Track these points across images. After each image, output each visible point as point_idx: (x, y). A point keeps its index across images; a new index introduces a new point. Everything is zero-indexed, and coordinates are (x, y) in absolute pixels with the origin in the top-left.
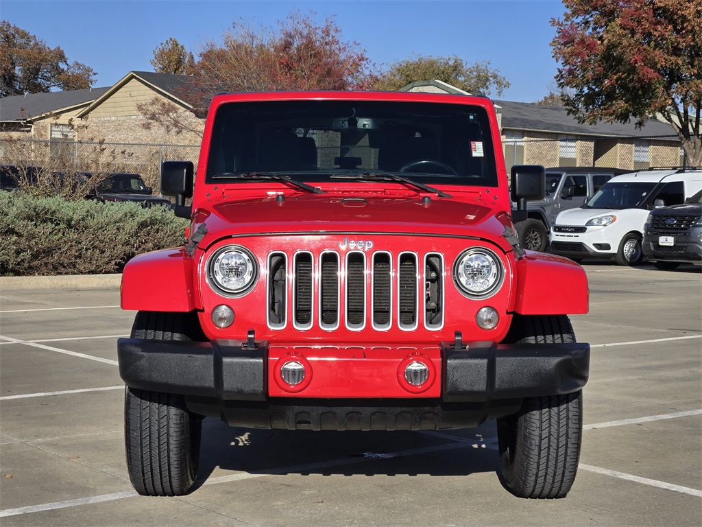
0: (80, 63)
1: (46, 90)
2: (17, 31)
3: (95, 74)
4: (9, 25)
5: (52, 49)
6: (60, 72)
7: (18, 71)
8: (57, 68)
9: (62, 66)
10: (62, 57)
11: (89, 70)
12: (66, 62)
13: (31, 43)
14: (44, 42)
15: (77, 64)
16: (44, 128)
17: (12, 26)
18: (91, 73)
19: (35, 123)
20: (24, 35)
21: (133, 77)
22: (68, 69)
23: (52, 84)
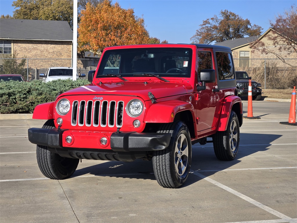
0: (256, 25)
1: (241, 37)
2: (231, 13)
3: (262, 29)
4: (227, 11)
5: (245, 20)
6: (248, 29)
7: (231, 30)
8: (247, 27)
9: (249, 26)
10: (248, 22)
11: (260, 28)
12: (250, 25)
13: (236, 18)
14: (241, 17)
15: (255, 25)
16: (237, 53)
17: (229, 11)
18: (261, 29)
19: (233, 51)
20: (234, 15)
21: (271, 30)
22: (251, 28)
23: (245, 34)
